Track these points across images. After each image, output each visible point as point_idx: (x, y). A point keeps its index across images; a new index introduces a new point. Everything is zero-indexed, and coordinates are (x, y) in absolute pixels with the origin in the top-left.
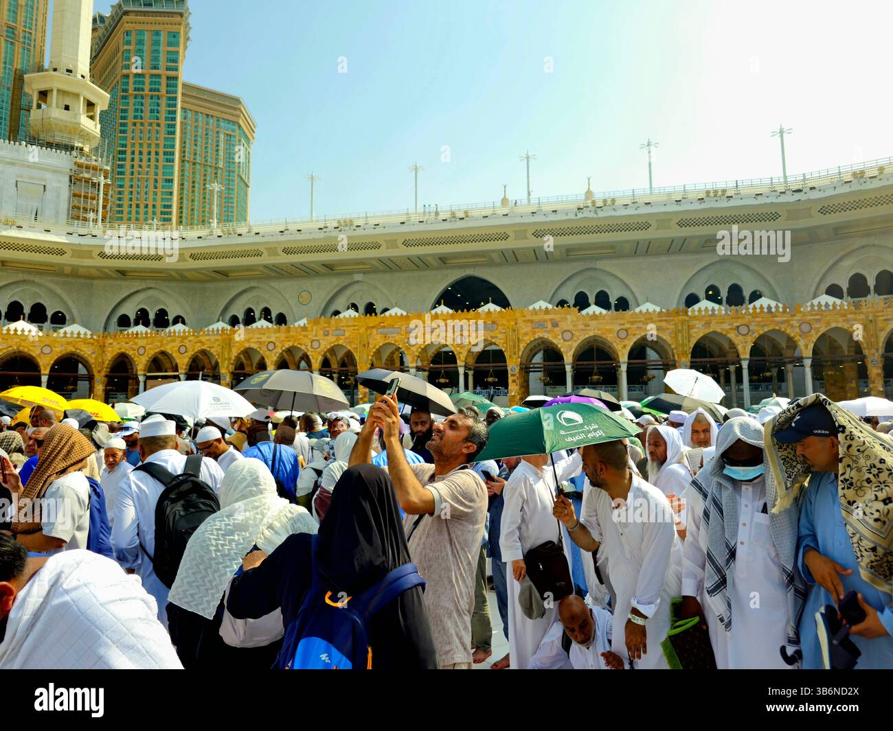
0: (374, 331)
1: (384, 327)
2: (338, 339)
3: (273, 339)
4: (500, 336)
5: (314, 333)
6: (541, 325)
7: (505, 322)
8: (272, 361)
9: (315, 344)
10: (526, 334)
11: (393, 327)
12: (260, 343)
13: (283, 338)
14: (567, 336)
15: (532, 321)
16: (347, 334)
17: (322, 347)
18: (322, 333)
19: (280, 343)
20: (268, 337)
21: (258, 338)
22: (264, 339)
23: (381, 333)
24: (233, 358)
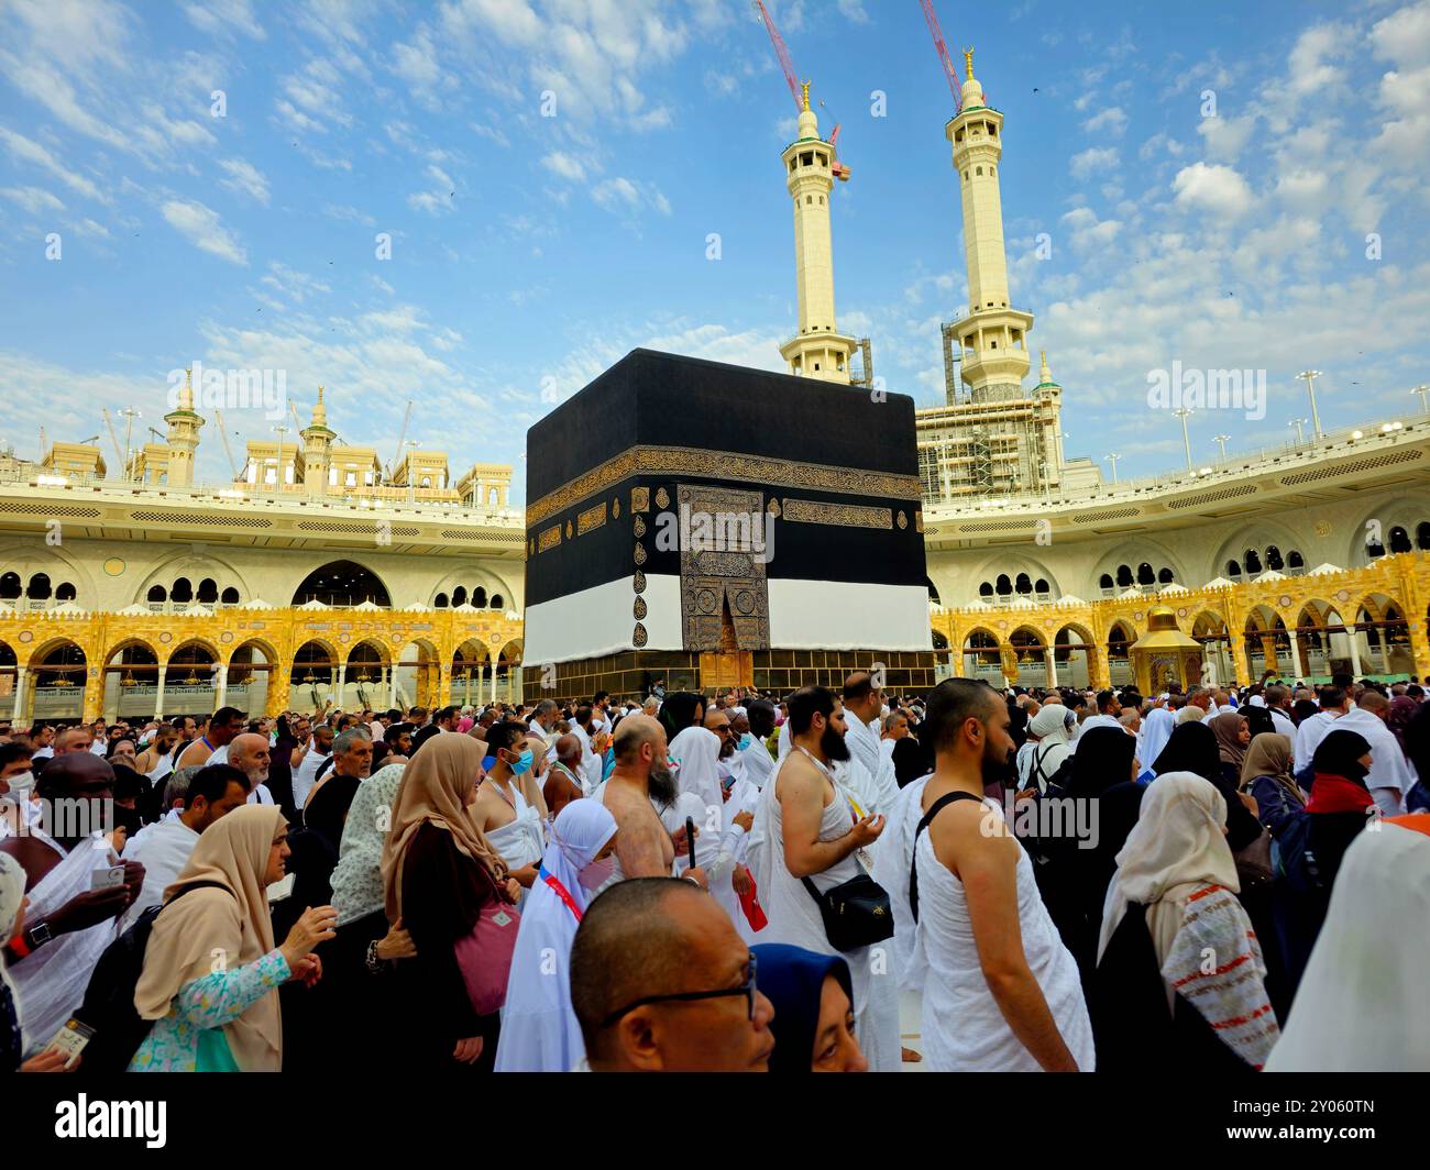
0: (302, 626)
1: (313, 622)
2: (256, 633)
3: (168, 630)
4: (436, 636)
5: (226, 625)
6: (474, 627)
7: (441, 623)
8: (166, 655)
9: (227, 637)
10: (459, 635)
11: (323, 622)
12: (151, 633)
13: (183, 629)
14: (496, 638)
15: (466, 624)
16: (268, 627)
17: (235, 640)
18: (236, 625)
19: (179, 633)
20: (161, 627)
21: (147, 627)
22: (156, 628)
23: (310, 628)
24: (109, 650)
